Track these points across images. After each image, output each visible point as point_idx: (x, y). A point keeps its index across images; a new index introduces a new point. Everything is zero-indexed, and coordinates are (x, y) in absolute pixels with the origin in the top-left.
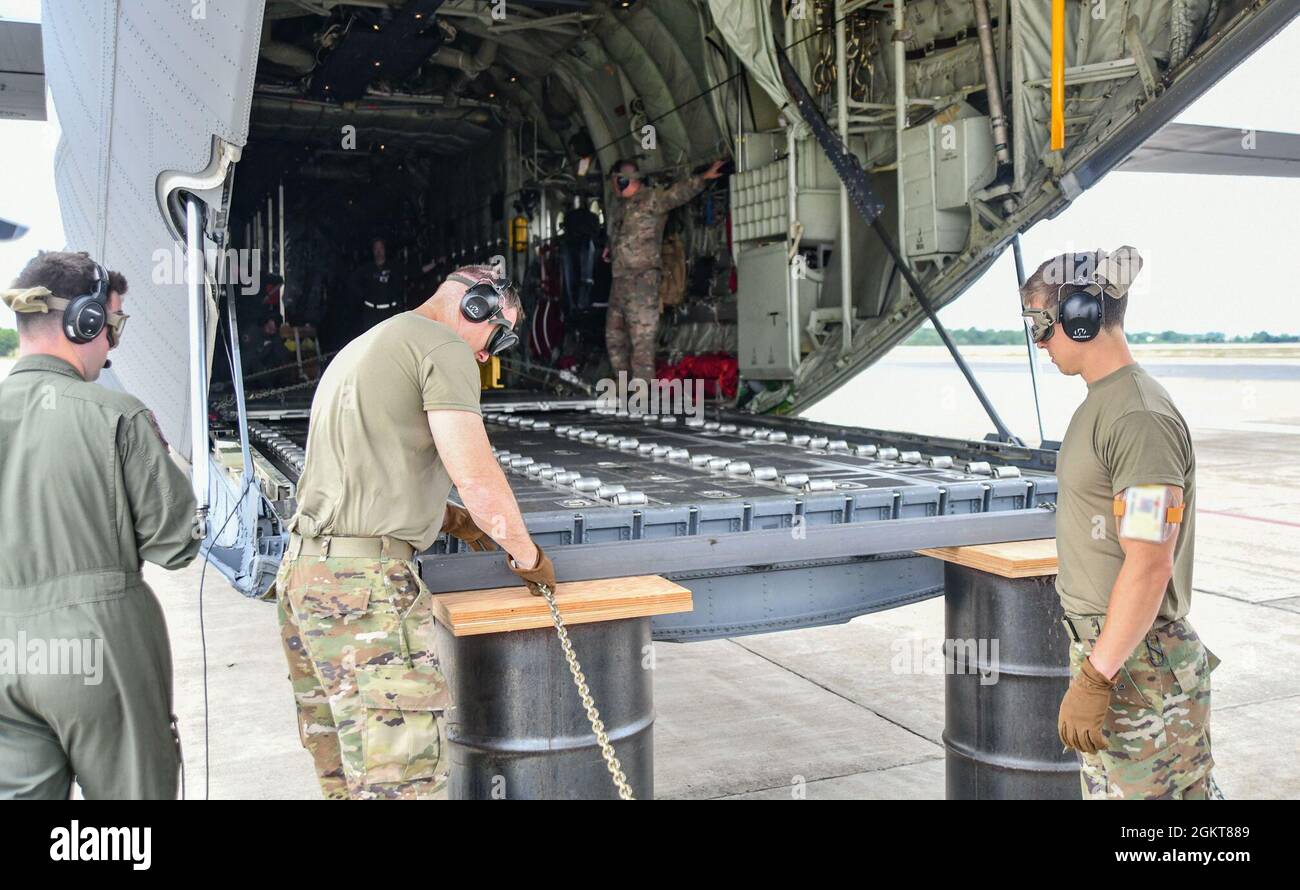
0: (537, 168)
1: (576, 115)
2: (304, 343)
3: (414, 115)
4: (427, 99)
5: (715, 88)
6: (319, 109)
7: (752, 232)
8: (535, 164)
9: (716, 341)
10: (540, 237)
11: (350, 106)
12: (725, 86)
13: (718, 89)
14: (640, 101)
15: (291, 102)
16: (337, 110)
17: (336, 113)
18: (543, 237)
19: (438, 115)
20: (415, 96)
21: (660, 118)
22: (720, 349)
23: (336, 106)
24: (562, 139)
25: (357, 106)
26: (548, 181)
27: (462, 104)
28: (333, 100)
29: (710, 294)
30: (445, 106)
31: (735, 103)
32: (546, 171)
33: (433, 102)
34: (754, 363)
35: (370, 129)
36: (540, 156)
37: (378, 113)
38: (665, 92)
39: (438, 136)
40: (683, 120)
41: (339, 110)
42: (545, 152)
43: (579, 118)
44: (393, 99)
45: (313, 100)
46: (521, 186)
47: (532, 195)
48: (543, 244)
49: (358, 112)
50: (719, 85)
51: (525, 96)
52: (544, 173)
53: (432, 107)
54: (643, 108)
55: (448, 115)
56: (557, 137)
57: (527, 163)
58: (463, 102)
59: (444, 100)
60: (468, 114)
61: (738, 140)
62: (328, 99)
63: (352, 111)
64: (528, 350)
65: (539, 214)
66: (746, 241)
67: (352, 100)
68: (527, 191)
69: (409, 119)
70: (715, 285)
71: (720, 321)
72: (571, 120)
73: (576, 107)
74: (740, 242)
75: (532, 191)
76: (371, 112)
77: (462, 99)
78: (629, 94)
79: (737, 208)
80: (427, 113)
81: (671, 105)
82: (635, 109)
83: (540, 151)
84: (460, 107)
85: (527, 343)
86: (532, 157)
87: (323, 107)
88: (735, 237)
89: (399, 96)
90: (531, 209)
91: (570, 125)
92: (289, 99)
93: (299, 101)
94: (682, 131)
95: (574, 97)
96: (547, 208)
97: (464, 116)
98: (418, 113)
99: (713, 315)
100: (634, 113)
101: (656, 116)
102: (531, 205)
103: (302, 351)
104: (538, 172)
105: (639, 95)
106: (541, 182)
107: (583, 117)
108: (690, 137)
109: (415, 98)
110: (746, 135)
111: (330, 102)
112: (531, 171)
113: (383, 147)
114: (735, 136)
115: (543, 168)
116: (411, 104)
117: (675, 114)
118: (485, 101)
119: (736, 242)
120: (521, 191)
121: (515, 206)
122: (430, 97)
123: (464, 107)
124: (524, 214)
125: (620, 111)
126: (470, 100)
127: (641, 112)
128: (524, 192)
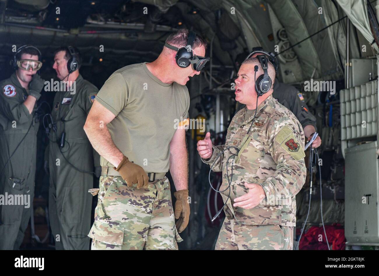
0: (211, 77)
1: (240, 39)
2: (37, 211)
3: (123, 37)
4: (132, 26)
5: (330, 26)
6: (52, 34)
7: (353, 133)
8: (210, 74)
9: (335, 215)
10: (215, 131)
11: (75, 31)
12: (336, 24)
13: (332, 26)
14: (284, 31)
15: (32, 29)
16: (65, 34)
17: (65, 36)
18: (217, 131)
19: (141, 37)
20: (123, 24)
21: (299, 43)
22: (337, 221)
23: (64, 31)
24: (231, 56)
25: (80, 31)
26: (220, 89)
27: (158, 29)
28: (63, 27)
29: (332, 179)
30: (146, 31)
31: (345, 37)
32: (220, 81)
33: (137, 28)
34: (355, 232)
35: (90, 47)
36: (214, 69)
37: (95, 36)
38: (302, 25)
39: (141, 53)
40: (315, 46)
41: (67, 34)
42: (218, 66)
43: (242, 42)
44: (106, 26)
45: (48, 27)
46: (200, 93)
47: (209, 99)
48: (217, 136)
49: (80, 35)
50: (333, 24)
51: (204, 24)
52: (218, 83)
53: (137, 32)
54: (287, 37)
55: (148, 38)
56: (228, 55)
57: (205, 74)
58: (159, 28)
59: (145, 27)
60: (162, 36)
61: (347, 64)
62: (59, 27)
63: (77, 35)
64: (204, 219)
65: (215, 113)
66: (351, 140)
67: (76, 27)
68: (205, 96)
69: (119, 40)
70: (335, 172)
71: (337, 200)
72: (237, 42)
73: (240, 33)
74: (347, 141)
75: (209, 96)
76: (91, 36)
77: (158, 26)
78: (276, 25)
79: (345, 115)
80: (132, 36)
81: (306, 35)
82: (280, 37)
83: (214, 66)
84: (157, 32)
85: (204, 214)
86: (209, 70)
87: (55, 32)
88: (343, 137)
89: (111, 24)
90: (208, 109)
91: (236, 47)
92: (30, 27)
93: (38, 28)
94: (314, 53)
95: (238, 26)
96: (221, 109)
97: (160, 38)
98: (126, 36)
99: (333, 194)
100: (280, 40)
101: (296, 43)
102: (208, 107)
103: (35, 217)
104: (213, 81)
105: (283, 27)
106: (214, 89)
107: (245, 41)
108: (320, 58)
109: (123, 26)
110: (353, 60)
111: (60, 28)
112: (207, 80)
113: (101, 60)
114: (344, 61)
115: (217, 79)
116: (121, 29)
117: (309, 41)
118: (176, 27)
119: (344, 140)
120: (201, 96)
121: (196, 107)
122: (134, 24)
123: (161, 32)
124: (204, 114)
125: (271, 37)
126: (165, 27)
127: (285, 39)
128: (204, 97)
